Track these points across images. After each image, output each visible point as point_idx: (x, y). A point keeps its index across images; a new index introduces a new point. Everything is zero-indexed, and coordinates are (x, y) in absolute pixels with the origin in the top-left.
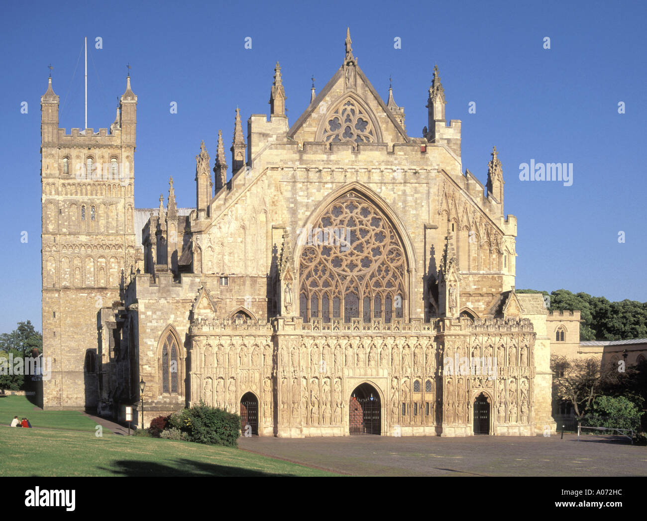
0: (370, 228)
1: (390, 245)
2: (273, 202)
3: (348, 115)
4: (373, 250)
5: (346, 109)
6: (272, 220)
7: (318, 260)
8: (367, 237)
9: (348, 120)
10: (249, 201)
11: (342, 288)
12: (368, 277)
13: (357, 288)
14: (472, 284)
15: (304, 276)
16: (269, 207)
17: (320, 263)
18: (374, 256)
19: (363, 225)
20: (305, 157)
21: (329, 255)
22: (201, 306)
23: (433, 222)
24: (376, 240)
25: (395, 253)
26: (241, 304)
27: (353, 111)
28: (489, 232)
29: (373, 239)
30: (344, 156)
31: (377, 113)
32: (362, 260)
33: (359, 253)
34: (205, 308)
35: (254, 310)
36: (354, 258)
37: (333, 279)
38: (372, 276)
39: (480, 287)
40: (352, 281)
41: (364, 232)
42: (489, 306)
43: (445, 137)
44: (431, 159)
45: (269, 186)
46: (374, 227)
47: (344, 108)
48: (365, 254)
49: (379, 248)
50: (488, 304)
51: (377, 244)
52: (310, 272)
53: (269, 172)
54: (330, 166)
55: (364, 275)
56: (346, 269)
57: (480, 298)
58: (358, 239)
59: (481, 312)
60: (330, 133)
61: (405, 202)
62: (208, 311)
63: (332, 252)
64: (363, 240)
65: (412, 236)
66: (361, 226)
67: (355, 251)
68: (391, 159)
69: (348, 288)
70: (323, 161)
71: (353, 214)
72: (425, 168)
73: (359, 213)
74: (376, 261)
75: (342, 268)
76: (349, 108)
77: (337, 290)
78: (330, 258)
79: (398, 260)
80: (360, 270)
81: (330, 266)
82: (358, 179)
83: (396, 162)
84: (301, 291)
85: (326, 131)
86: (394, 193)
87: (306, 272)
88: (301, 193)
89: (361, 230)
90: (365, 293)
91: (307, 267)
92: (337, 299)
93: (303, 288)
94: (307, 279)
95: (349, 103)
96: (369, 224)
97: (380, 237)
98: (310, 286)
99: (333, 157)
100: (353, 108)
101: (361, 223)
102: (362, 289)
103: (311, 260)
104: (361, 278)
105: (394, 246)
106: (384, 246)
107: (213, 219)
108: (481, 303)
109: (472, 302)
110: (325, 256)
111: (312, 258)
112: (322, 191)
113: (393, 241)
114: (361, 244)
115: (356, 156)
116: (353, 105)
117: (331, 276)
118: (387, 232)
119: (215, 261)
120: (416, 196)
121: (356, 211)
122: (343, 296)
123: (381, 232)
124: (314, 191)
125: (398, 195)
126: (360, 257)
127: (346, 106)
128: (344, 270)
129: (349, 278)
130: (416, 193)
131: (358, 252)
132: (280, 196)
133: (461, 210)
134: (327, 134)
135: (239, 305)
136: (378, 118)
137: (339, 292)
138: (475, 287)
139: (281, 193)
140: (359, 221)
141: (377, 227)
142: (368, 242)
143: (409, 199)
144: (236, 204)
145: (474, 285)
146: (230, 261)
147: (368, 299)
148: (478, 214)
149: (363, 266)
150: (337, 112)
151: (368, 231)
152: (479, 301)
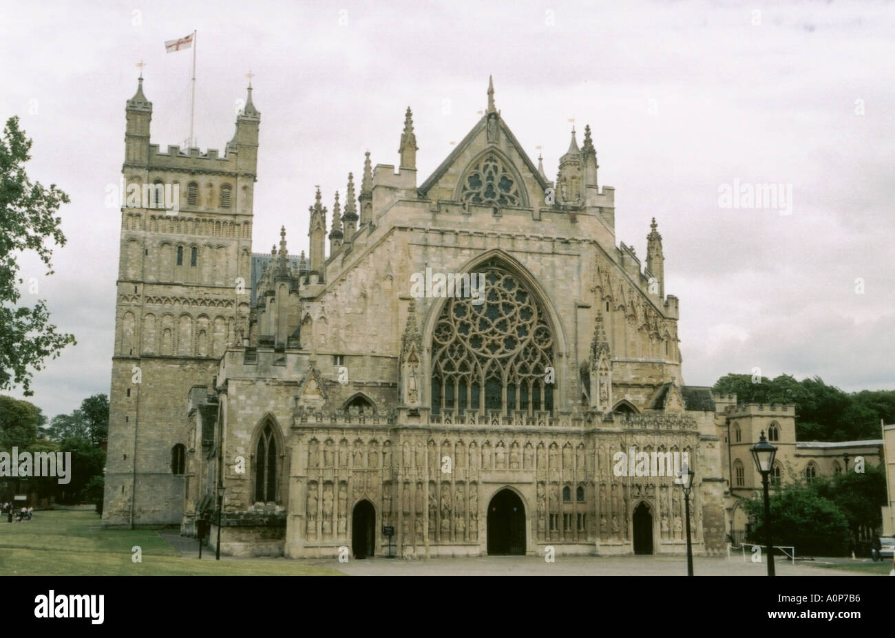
0: (515, 303)
1: (538, 324)
2: (401, 268)
3: (490, 173)
4: (518, 328)
5: (488, 165)
6: (400, 288)
7: (453, 339)
8: (512, 314)
9: (490, 177)
10: (371, 265)
11: (482, 373)
12: (512, 361)
13: (499, 373)
14: (630, 373)
15: (437, 357)
16: (395, 273)
17: (456, 342)
18: (520, 335)
19: (507, 299)
20: (439, 217)
21: (467, 333)
22: (307, 390)
23: (585, 300)
24: (522, 318)
25: (543, 333)
26: (360, 389)
27: (495, 168)
28: (648, 314)
29: (519, 316)
30: (483, 219)
31: (523, 173)
32: (505, 340)
33: (502, 332)
34: (313, 393)
35: (376, 397)
36: (495, 337)
37: (471, 362)
38: (517, 360)
39: (639, 376)
40: (493, 365)
41: (508, 307)
42: (650, 399)
43: (597, 205)
44: (582, 228)
45: (395, 248)
46: (519, 303)
47: (485, 163)
48: (509, 333)
49: (525, 326)
50: (649, 397)
51: (523, 322)
52: (444, 353)
53: (396, 232)
54: (467, 230)
55: (508, 358)
56: (487, 350)
57: (639, 389)
58: (501, 315)
59: (641, 405)
60: (470, 190)
61: (554, 276)
62: (317, 397)
63: (471, 329)
64: (507, 317)
65: (562, 314)
66: (504, 301)
67: (498, 330)
68: (538, 225)
69: (489, 373)
70: (460, 223)
71: (495, 286)
72: (576, 238)
73: (501, 285)
74: (522, 342)
75: (481, 349)
76: (491, 164)
77: (476, 376)
78: (469, 336)
79: (547, 342)
80: (503, 352)
81: (467, 345)
82: (500, 246)
83: (543, 229)
84: (433, 375)
85: (465, 189)
86: (541, 264)
87: (440, 352)
88: (434, 259)
89: (504, 304)
90: (509, 380)
91: (441, 346)
92: (476, 386)
93: (436, 371)
94: (441, 361)
95: (491, 159)
96: (513, 298)
97: (526, 313)
98: (445, 369)
99: (471, 219)
100: (496, 164)
101: (504, 296)
102: (505, 374)
103: (445, 338)
104: (504, 361)
105: (542, 325)
106: (531, 325)
107: (328, 284)
108: (641, 396)
109: (631, 394)
110: (462, 334)
111: (447, 336)
112: (459, 257)
113: (542, 319)
114: (505, 321)
115: (498, 220)
116: (496, 161)
117: (470, 358)
118: (534, 309)
119: (329, 335)
120: (566, 268)
121: (497, 283)
122: (483, 383)
123: (528, 308)
124: (450, 257)
125: (546, 267)
126: (503, 337)
127: (488, 163)
128: (484, 352)
129: (489, 362)
130: (566, 266)
131: (501, 330)
132: (409, 261)
133: (615, 287)
134: (466, 192)
135: (357, 390)
136: (524, 179)
137: (478, 378)
138: (634, 376)
139: (410, 258)
140: (502, 295)
141: (523, 302)
142: (512, 319)
143: (559, 272)
144: (356, 267)
145: (633, 374)
146: (347, 336)
147: (512, 387)
148: (636, 294)
149: (506, 348)
150: (477, 168)
151: (512, 307)
152: (638, 393)
